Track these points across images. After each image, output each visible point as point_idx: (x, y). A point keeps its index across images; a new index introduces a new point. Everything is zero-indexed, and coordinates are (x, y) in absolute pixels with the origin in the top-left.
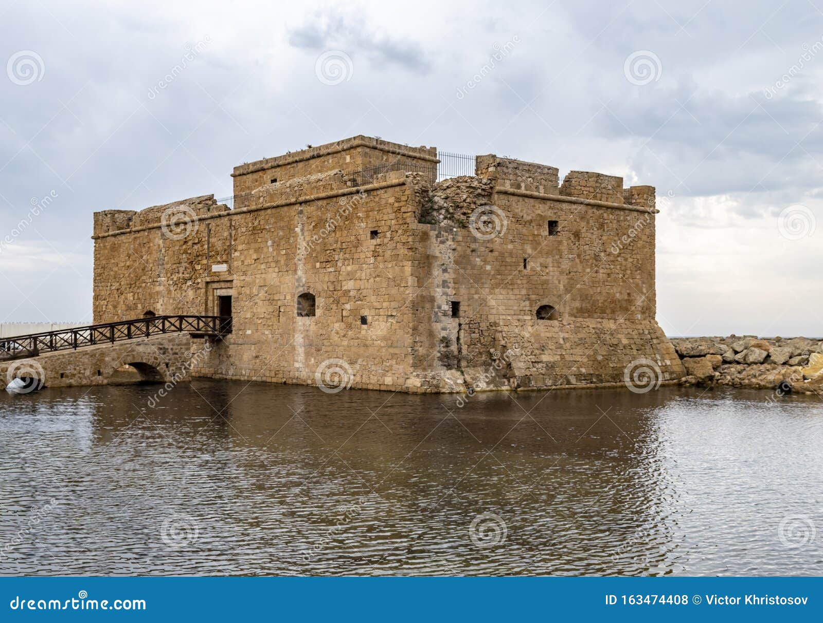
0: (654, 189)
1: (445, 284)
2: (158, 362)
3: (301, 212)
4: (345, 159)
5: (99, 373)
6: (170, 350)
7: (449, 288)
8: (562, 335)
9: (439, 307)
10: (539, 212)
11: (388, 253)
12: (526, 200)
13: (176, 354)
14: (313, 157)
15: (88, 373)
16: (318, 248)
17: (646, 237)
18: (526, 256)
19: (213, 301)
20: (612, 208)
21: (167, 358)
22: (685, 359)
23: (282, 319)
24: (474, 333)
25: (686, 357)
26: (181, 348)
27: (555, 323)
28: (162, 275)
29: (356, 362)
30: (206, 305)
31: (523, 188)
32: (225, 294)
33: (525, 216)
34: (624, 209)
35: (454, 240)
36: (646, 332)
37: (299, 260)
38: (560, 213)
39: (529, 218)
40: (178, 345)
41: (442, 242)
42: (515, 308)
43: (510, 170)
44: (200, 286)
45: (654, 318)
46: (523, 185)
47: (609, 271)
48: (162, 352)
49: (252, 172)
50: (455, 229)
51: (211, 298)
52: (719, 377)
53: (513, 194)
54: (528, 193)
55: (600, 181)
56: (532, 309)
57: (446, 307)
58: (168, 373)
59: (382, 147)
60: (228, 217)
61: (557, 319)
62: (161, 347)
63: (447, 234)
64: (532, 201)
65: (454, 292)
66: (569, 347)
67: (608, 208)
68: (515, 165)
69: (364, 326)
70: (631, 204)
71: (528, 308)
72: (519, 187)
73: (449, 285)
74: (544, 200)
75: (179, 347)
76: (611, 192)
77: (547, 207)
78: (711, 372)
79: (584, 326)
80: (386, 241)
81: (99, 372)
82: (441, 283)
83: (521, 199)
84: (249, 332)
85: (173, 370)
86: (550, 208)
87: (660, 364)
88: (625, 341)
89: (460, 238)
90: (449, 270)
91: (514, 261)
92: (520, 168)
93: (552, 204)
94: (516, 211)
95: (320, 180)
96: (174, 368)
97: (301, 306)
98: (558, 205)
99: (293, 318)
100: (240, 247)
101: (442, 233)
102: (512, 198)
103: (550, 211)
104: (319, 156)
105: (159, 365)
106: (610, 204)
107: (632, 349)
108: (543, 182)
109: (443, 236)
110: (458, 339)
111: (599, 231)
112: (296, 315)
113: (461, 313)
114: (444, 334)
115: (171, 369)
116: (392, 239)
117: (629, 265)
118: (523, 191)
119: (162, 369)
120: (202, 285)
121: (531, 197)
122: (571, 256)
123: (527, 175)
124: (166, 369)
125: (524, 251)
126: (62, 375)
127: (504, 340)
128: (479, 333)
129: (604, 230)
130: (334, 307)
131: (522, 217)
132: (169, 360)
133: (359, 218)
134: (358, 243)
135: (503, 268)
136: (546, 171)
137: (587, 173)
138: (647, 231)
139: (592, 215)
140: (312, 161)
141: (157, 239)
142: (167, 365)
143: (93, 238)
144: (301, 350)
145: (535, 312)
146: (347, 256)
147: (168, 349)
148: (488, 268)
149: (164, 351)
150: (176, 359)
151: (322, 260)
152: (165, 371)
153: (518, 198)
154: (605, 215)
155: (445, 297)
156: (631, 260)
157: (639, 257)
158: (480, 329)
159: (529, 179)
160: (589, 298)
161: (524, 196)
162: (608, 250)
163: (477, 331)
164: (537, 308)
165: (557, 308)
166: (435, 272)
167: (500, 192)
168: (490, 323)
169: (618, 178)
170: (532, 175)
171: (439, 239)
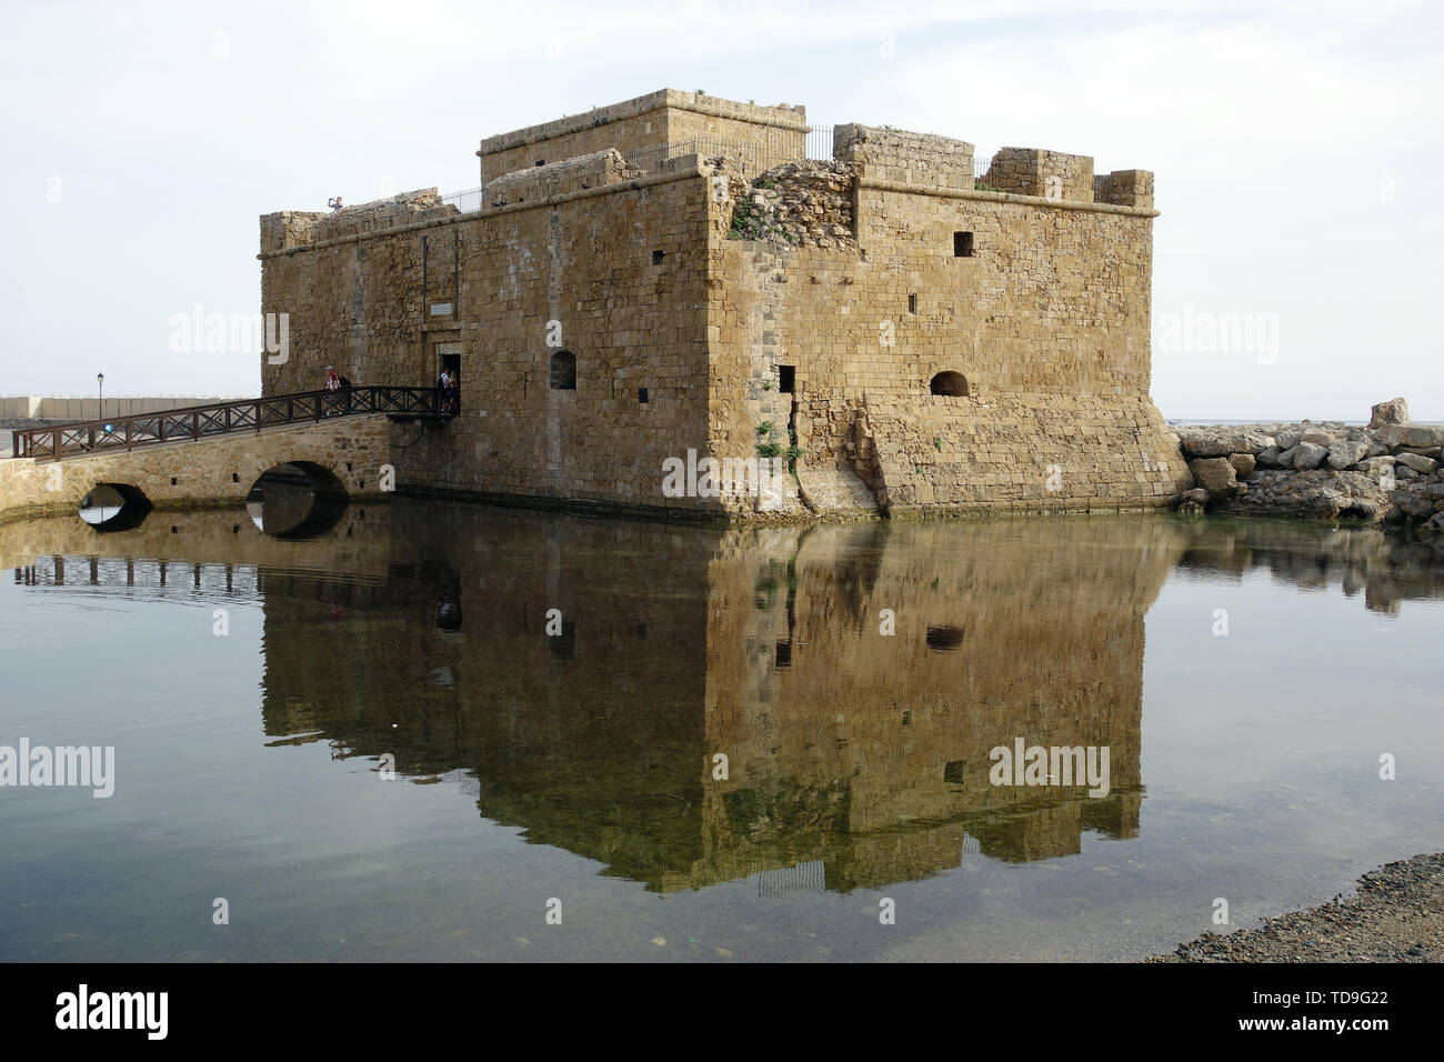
0: (1152, 175)
1: (768, 337)
2: (334, 461)
3: (556, 219)
4: (644, 127)
5: (236, 478)
6: (353, 442)
7: (775, 344)
8: (974, 420)
9: (758, 375)
10: (937, 218)
11: (678, 288)
12: (914, 197)
13: (365, 448)
14: (597, 125)
15: (216, 477)
16: (580, 278)
17: (1135, 257)
18: (914, 291)
19: (435, 362)
20: (1072, 210)
21: (350, 454)
22: (1195, 461)
23: (531, 393)
24: (820, 416)
25: (1196, 457)
26: (373, 439)
27: (963, 401)
28: (359, 320)
29: (633, 463)
30: (424, 370)
31: (909, 179)
32: (451, 352)
33: (912, 225)
34: (1094, 211)
35: (784, 265)
36: (1130, 416)
37: (552, 298)
38: (975, 219)
39: (920, 228)
40: (367, 434)
41: (764, 270)
42: (890, 377)
43: (885, 150)
44: (414, 338)
45: (1146, 393)
46: (908, 173)
47: (1065, 315)
48: (340, 445)
49: (508, 149)
50: (787, 249)
51: (431, 358)
52: (1246, 491)
53: (890, 190)
54: (920, 186)
55: (1051, 164)
56: (924, 378)
57: (773, 377)
58: (351, 479)
59: (706, 107)
60: (452, 226)
61: (967, 395)
62: (339, 437)
63: (772, 256)
64: (924, 199)
65: (784, 351)
66: (985, 440)
67: (1064, 209)
68: (894, 141)
69: (644, 406)
70: (1112, 201)
71: (914, 377)
72: (902, 177)
73: (776, 339)
74: (945, 197)
75: (369, 438)
76: (1070, 182)
77: (952, 210)
78: (1232, 482)
79: (1016, 405)
80: (674, 267)
81: (235, 475)
82: (762, 335)
83: (904, 196)
84: (483, 414)
85: (359, 474)
86: (958, 211)
87: (1148, 469)
88: (1087, 431)
89: (795, 263)
90: (775, 315)
91: (891, 299)
92: (905, 145)
93: (965, 204)
94: (897, 216)
95: (581, 168)
96: (361, 471)
97: (556, 372)
98: (973, 206)
99: (545, 390)
100: (470, 276)
101: (764, 254)
102: (887, 195)
103: (958, 216)
104: (605, 123)
105: (336, 465)
106: (1068, 202)
107: (1099, 443)
108: (948, 169)
109: (765, 260)
110: (791, 426)
111: (1048, 248)
112: (548, 387)
113: (798, 386)
114: (766, 417)
115: (355, 472)
116: (682, 265)
117: (1102, 304)
118: (909, 184)
119: (341, 471)
120: (417, 337)
121: (923, 193)
122: (994, 291)
123: (917, 157)
124: (349, 473)
125: (909, 282)
126: (174, 481)
127: (869, 428)
128: (828, 416)
129: (1056, 247)
130: (601, 373)
131: (908, 226)
132: (352, 457)
133: (636, 230)
134: (636, 271)
135: (871, 311)
136: (951, 149)
137: (1029, 150)
138: (1138, 247)
139: (1034, 222)
140: (596, 132)
141: (351, 262)
142: (349, 466)
143: (259, 257)
144: (556, 443)
145: (929, 383)
146: (619, 291)
147: (350, 440)
148: (845, 310)
149: (344, 443)
150: (365, 456)
151: (585, 298)
152: (346, 476)
153: (900, 195)
154: (1059, 220)
155: (767, 358)
156: (1106, 296)
157: (1120, 291)
158: (830, 410)
159: (920, 164)
160: (1027, 360)
161: (909, 192)
162: (1064, 280)
163: (824, 414)
164: (931, 377)
165: (969, 377)
166: (751, 319)
167: (866, 187)
168: (848, 401)
169: (1085, 158)
170: (925, 157)
171: (759, 265)
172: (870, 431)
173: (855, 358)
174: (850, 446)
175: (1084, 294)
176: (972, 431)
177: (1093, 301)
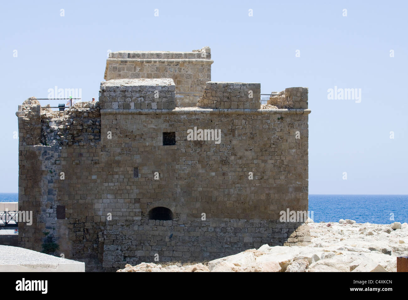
0: (306, 90)
1: (50, 192)
7: (54, 195)
10: (151, 126)
12: (136, 116)
18: (136, 165)
20: (246, 114)
24: (79, 231)
31: (132, 107)
33: (135, 131)
38: (176, 125)
39: (140, 132)
41: (47, 159)
42: (123, 210)
46: (132, 105)
47: (241, 174)
50: (61, 148)
53: (119, 114)
54: (139, 111)
55: (229, 90)
56: (144, 211)
57: (53, 212)
61: (171, 219)
63: (53, 152)
64: (143, 117)
65: (59, 198)
67: (240, 114)
71: (138, 210)
72: (127, 106)
73: (55, 192)
74: (156, 114)
76: (244, 99)
77: (161, 121)
82: (47, 190)
83: (130, 117)
86: (165, 121)
89: (65, 155)
91: (122, 170)
92: (130, 91)
93: (168, 117)
94: (126, 127)
98: (175, 118)
102: (119, 117)
103: (165, 124)
106: (241, 110)
108: (157, 100)
109: (49, 154)
111: (228, 137)
113: (67, 215)
121: (140, 114)
122: (190, 163)
123: (138, 95)
125: (134, 161)
127: (103, 237)
128: (84, 231)
129: (234, 136)
131: (132, 132)
135: (111, 177)
136: (160, 89)
139: (218, 123)
145: (147, 213)
148: (94, 177)
153: (127, 116)
154: (236, 121)
155: (50, 202)
156: (273, 161)
157: (283, 158)
158: (85, 228)
159: (139, 99)
160: (213, 200)
161: (132, 114)
162: (240, 154)
163: (82, 230)
164: (148, 210)
165: (173, 209)
166: (42, 184)
167: (105, 114)
168: (96, 223)
169: (254, 85)
170: (142, 95)
171: (45, 157)
172: (103, 239)
173: (100, 201)
174: (95, 246)
175: (255, 162)
176: (167, 239)
177: (262, 165)
